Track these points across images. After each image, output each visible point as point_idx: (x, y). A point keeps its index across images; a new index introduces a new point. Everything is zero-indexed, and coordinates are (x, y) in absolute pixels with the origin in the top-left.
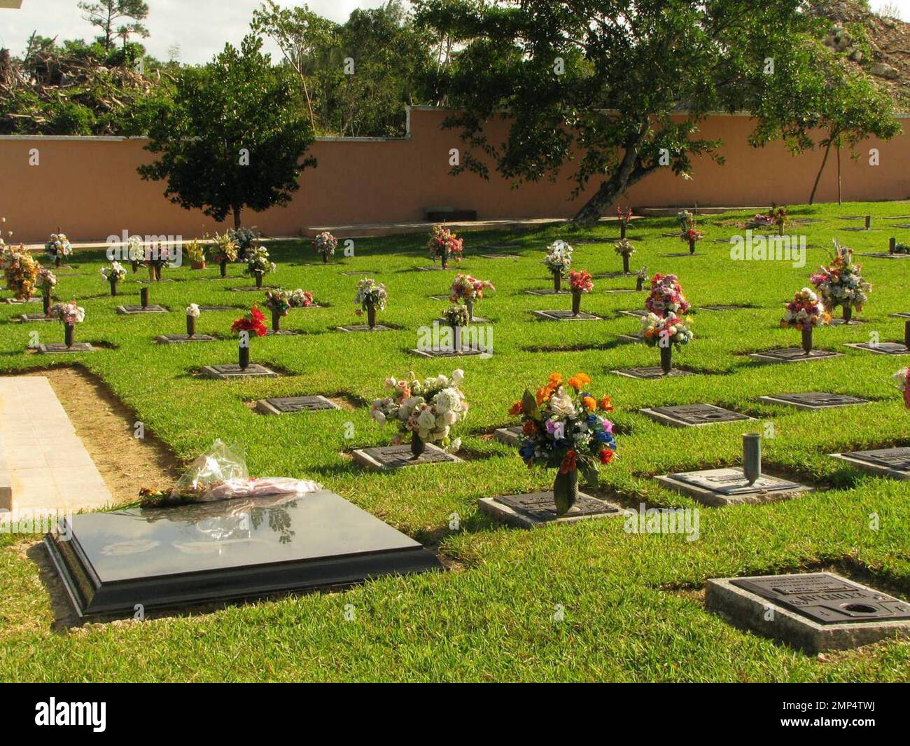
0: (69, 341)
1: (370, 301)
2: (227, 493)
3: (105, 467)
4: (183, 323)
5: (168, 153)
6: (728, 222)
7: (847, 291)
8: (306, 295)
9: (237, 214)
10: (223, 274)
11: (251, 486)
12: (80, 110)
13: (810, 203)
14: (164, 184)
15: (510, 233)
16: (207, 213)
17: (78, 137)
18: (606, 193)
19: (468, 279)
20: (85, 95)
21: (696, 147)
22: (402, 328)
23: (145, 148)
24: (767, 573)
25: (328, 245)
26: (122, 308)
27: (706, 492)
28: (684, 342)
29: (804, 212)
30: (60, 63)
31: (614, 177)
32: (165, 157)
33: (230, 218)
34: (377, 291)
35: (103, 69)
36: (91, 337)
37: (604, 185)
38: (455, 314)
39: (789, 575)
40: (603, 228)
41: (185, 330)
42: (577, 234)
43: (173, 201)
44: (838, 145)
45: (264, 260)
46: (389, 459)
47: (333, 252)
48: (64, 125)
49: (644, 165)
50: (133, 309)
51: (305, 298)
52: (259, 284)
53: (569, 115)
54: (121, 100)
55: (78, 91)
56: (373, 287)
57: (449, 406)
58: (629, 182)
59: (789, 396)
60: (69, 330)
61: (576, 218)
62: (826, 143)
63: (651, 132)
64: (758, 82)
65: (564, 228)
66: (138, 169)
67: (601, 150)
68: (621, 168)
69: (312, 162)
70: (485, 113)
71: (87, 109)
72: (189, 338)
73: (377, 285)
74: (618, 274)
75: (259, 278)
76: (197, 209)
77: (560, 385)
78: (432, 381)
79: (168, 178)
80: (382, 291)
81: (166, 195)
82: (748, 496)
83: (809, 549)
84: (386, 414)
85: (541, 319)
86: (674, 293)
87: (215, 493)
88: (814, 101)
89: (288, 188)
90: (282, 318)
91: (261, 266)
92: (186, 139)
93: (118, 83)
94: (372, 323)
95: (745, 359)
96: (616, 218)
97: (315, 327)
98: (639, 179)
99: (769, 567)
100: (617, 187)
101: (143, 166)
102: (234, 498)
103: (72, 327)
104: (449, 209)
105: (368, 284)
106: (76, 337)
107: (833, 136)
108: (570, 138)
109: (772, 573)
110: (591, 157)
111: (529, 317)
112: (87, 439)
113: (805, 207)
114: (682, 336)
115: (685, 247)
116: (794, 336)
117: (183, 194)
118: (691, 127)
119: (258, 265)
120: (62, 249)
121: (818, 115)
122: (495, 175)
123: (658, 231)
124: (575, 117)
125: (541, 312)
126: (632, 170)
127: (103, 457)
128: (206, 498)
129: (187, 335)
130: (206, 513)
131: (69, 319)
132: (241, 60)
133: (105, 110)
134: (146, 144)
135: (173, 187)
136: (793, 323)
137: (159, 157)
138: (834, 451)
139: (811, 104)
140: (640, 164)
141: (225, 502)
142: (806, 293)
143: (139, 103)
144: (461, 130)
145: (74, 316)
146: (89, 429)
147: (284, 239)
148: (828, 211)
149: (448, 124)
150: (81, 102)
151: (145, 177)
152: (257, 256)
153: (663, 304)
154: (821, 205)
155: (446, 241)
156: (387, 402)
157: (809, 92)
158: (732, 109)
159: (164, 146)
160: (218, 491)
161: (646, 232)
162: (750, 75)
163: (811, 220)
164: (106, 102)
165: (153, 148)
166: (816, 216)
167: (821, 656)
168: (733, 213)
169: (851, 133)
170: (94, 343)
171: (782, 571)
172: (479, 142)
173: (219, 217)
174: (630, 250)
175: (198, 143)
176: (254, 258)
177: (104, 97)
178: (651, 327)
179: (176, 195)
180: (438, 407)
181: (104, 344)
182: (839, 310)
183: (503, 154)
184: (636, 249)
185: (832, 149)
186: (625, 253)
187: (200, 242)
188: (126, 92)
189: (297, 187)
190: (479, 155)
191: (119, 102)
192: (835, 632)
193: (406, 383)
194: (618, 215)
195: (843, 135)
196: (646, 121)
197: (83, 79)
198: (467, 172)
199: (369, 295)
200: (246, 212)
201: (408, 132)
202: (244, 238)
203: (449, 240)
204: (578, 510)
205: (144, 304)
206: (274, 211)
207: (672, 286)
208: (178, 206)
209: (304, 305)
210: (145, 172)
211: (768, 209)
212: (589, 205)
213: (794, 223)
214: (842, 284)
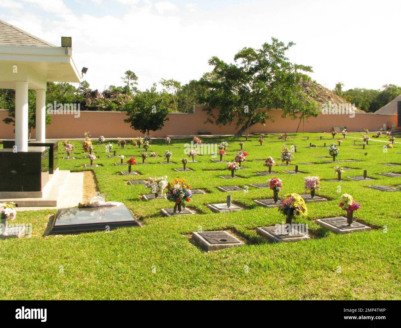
0: (91, 164)
1: (168, 156)
2: (99, 205)
3: (85, 197)
4: (120, 160)
5: (132, 116)
6: (275, 137)
7: (287, 157)
8: (156, 154)
9: (148, 131)
10: (139, 147)
11: (105, 203)
12: (114, 105)
13: (297, 133)
14: (130, 124)
15: (218, 138)
16: (141, 131)
17: (113, 112)
18: (244, 129)
19: (193, 151)
20: (116, 101)
21: (267, 118)
22: (176, 163)
23: (126, 115)
24: (212, 231)
25: (168, 141)
26: (109, 156)
27: (217, 209)
28: (237, 170)
29: (295, 135)
30: (110, 93)
31: (246, 125)
32: (131, 117)
33: (146, 133)
34: (169, 154)
35: (121, 94)
36: (98, 163)
37: (243, 127)
38: (184, 160)
39: (218, 231)
40: (242, 138)
41: (120, 162)
42: (235, 139)
43: (133, 128)
44: (304, 118)
45: (147, 144)
46: (150, 197)
47: (170, 142)
48: (109, 108)
49: (254, 122)
50: (112, 156)
51: (155, 155)
52: (146, 150)
53: (234, 109)
54: (124, 102)
55: (114, 100)
56: (169, 153)
57: (162, 185)
58: (249, 126)
59: (256, 185)
60: (92, 161)
61: (235, 135)
62: (301, 118)
63: (255, 114)
64: (283, 102)
65: (232, 137)
66: (124, 120)
67: (243, 118)
68: (247, 122)
69: (168, 119)
70: (213, 108)
71: (115, 104)
72: (122, 164)
73: (169, 152)
74: (240, 150)
75: (146, 149)
76: (138, 130)
77: (178, 181)
78: (159, 178)
79: (131, 122)
80: (171, 153)
81: (131, 127)
82: (226, 211)
83: (224, 225)
84: (148, 186)
85: (212, 162)
86: (242, 157)
87: (96, 205)
88: (297, 107)
89: (161, 126)
90: (145, 160)
91: (147, 146)
92: (137, 112)
93: (124, 98)
94: (168, 162)
95: (254, 174)
96: (245, 135)
97: (154, 162)
98: (252, 125)
99: (213, 229)
100: (246, 127)
101: (125, 119)
102: (101, 206)
103: (92, 160)
104: (204, 132)
105: (167, 152)
106: (93, 162)
107: (302, 116)
108: (235, 115)
109: (213, 231)
110: (240, 119)
111: (209, 161)
112: (85, 189)
113: (295, 134)
114: (236, 168)
115: (259, 143)
116: (267, 169)
117: (135, 126)
118: (266, 112)
119: (146, 145)
120: (102, 140)
121: (298, 110)
122: (215, 124)
123: (256, 139)
124: (235, 109)
125: (213, 160)
126: (251, 123)
127: (85, 194)
128: (94, 206)
129: (121, 163)
130: (93, 210)
131: (92, 158)
132: (150, 93)
133: (120, 104)
134: (126, 114)
135: (132, 125)
136: (266, 165)
137: (129, 117)
138: (256, 199)
139: (296, 108)
140: (253, 122)
141: (98, 207)
142: (270, 158)
143: (128, 103)
144: (207, 111)
145: (93, 158)
146: (87, 186)
147: (161, 138)
148: (300, 135)
149: (204, 110)
150: (114, 103)
151: (126, 122)
152: (146, 143)
153: (239, 159)
154: (299, 133)
155: (197, 140)
156: (148, 183)
157: (296, 105)
158: (277, 108)
159: (131, 114)
160: (97, 204)
161: (253, 139)
162: (281, 100)
163: (295, 137)
164: (121, 103)
165: (128, 115)
166: (297, 136)
167: (209, 252)
168: (277, 135)
169: (307, 115)
170: (99, 165)
171: (216, 230)
172: (212, 115)
173: (144, 132)
174: (243, 144)
175: (139, 113)
176: (145, 144)
177: (120, 102)
178: (229, 166)
179: (133, 127)
180: (160, 186)
181: (101, 165)
182: (285, 162)
183: (217, 118)
184: (244, 144)
185: (302, 119)
186: (241, 145)
187: (135, 139)
188: (126, 100)
189: (164, 125)
190: (211, 118)
191: (124, 103)
192: (213, 246)
193: (153, 179)
194: (245, 134)
195: (305, 116)
196: (254, 111)
197: (116, 97)
198: (208, 122)
199: (167, 155)
200: (151, 131)
201: (194, 112)
202: (148, 138)
203: (198, 140)
204: (182, 213)
205: (115, 155)
206: (158, 131)
207: (242, 154)
208: (133, 129)
209: (155, 156)
210: (126, 121)
211: (284, 134)
212: (239, 132)
213: (290, 138)
214: (286, 155)
